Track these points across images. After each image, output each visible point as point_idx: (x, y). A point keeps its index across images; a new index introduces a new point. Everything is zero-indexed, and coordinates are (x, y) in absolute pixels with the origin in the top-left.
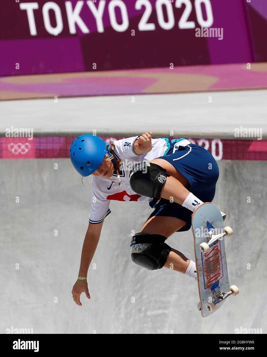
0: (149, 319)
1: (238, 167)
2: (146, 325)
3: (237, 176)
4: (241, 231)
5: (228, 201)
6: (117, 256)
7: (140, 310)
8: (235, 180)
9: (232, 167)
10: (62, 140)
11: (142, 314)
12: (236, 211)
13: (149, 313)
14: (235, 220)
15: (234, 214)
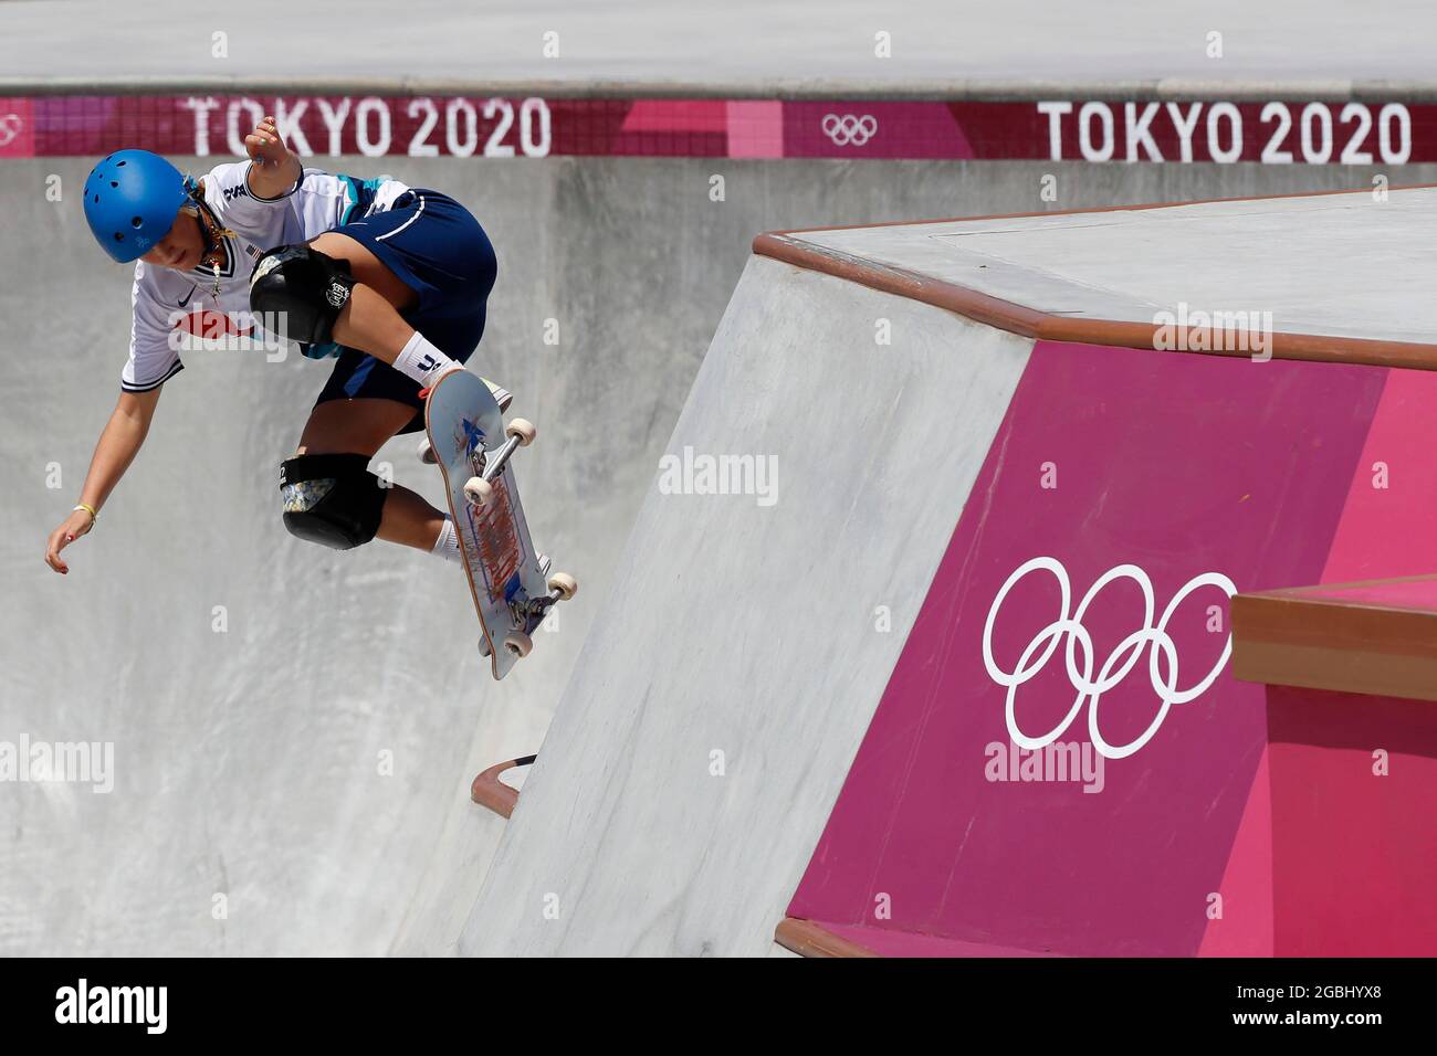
0: (353, 598)
1: (594, 178)
2: (343, 613)
3: (592, 200)
4: (604, 353)
5: (568, 268)
6: (264, 424)
7: (327, 572)
8: (586, 210)
9: (578, 176)
10: (108, 103)
11: (333, 585)
12: (591, 299)
13: (351, 580)
14: (587, 321)
15: (585, 305)
